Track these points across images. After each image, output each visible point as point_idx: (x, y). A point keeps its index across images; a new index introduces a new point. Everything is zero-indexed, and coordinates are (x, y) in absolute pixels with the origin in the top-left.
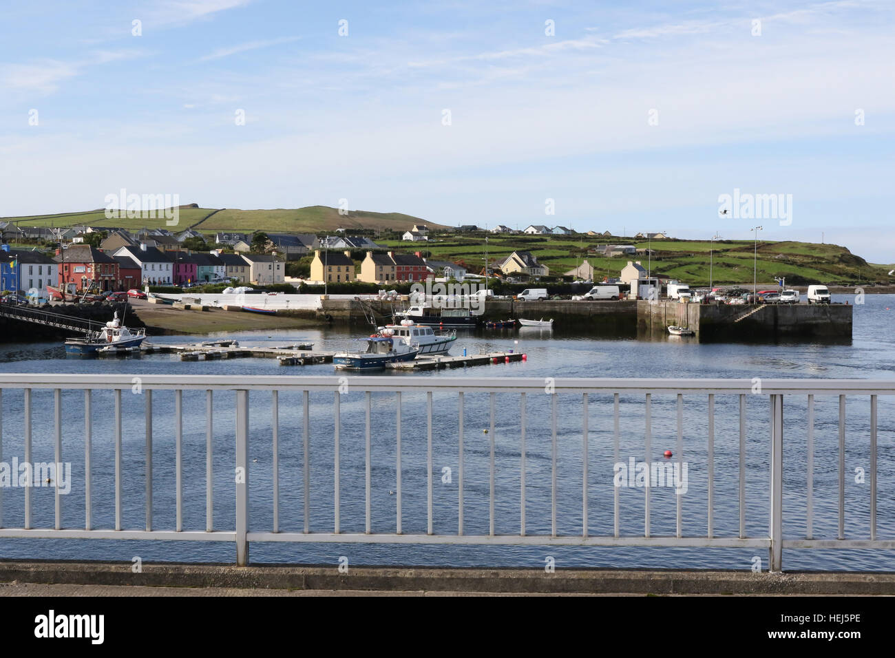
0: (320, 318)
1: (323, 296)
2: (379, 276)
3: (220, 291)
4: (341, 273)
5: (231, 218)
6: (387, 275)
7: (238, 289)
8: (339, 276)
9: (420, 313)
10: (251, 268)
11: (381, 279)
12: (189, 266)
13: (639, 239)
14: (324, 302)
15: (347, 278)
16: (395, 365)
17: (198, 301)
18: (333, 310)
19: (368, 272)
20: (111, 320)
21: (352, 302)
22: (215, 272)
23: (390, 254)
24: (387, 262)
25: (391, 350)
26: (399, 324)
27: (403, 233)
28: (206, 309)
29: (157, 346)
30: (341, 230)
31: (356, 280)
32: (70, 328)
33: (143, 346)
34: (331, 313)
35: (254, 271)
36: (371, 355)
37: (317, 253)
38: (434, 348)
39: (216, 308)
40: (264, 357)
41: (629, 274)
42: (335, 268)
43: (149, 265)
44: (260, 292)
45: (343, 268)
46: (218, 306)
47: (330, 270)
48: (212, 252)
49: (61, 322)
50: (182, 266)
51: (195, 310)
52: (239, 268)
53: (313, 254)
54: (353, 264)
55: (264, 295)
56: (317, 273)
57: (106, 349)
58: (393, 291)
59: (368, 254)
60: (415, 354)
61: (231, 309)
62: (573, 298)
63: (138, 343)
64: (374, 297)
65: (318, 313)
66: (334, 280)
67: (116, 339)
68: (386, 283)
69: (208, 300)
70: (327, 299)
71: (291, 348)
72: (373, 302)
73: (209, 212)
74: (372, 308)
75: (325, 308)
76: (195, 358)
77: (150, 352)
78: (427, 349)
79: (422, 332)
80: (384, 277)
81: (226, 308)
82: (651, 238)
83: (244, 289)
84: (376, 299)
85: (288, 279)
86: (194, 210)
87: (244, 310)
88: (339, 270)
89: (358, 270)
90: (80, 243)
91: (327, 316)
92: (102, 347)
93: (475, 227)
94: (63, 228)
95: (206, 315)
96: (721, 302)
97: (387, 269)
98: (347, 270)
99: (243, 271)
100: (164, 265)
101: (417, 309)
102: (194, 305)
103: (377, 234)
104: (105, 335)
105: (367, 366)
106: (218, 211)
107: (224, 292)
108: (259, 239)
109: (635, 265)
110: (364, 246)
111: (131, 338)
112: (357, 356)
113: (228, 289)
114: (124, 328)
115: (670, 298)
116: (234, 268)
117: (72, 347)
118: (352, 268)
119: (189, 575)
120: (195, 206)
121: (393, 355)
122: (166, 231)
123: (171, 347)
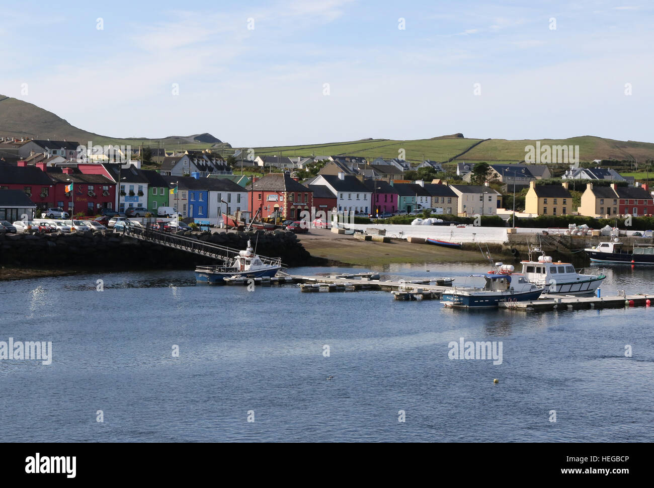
1: (509, 230)
2: (600, 210)
3: (409, 223)
4: (555, 207)
5: (495, 149)
6: (609, 209)
7: (426, 220)
8: (555, 209)
9: (610, 250)
10: (460, 200)
11: (602, 213)
14: (510, 235)
15: (564, 211)
16: (507, 305)
17: (383, 232)
18: (520, 244)
19: (588, 204)
20: (245, 249)
21: (538, 236)
22: (419, 203)
23: (612, 186)
28: (387, 240)
29: (289, 277)
30: (597, 161)
31: (575, 213)
33: (277, 277)
34: (517, 247)
35: (462, 203)
36: (488, 293)
37: (531, 185)
39: (399, 240)
42: (550, 200)
43: (346, 194)
44: (448, 224)
45: (560, 200)
47: (545, 202)
48: (418, 183)
50: (381, 196)
51: (375, 242)
52: (446, 199)
54: (570, 197)
55: (452, 227)
56: (532, 206)
57: (233, 278)
59: (589, 186)
61: (415, 241)
63: (272, 273)
65: (504, 247)
66: (550, 213)
67: (247, 268)
69: (394, 231)
70: (514, 232)
71: (427, 283)
72: (562, 237)
73: (474, 142)
74: (561, 243)
75: (511, 242)
76: (316, 290)
77: (282, 282)
79: (562, 270)
80: (606, 210)
81: (410, 240)
83: (433, 220)
84: (566, 234)
86: (460, 140)
87: (428, 243)
88: (555, 203)
89: (578, 202)
92: (231, 276)
97: (609, 203)
98: (564, 203)
99: (450, 202)
101: (607, 246)
102: (376, 236)
106: (483, 141)
107: (413, 223)
110: (607, 178)
111: (264, 267)
113: (416, 220)
114: (256, 257)
116: (440, 198)
117: (200, 275)
118: (569, 201)
120: (460, 136)
123: (304, 278)
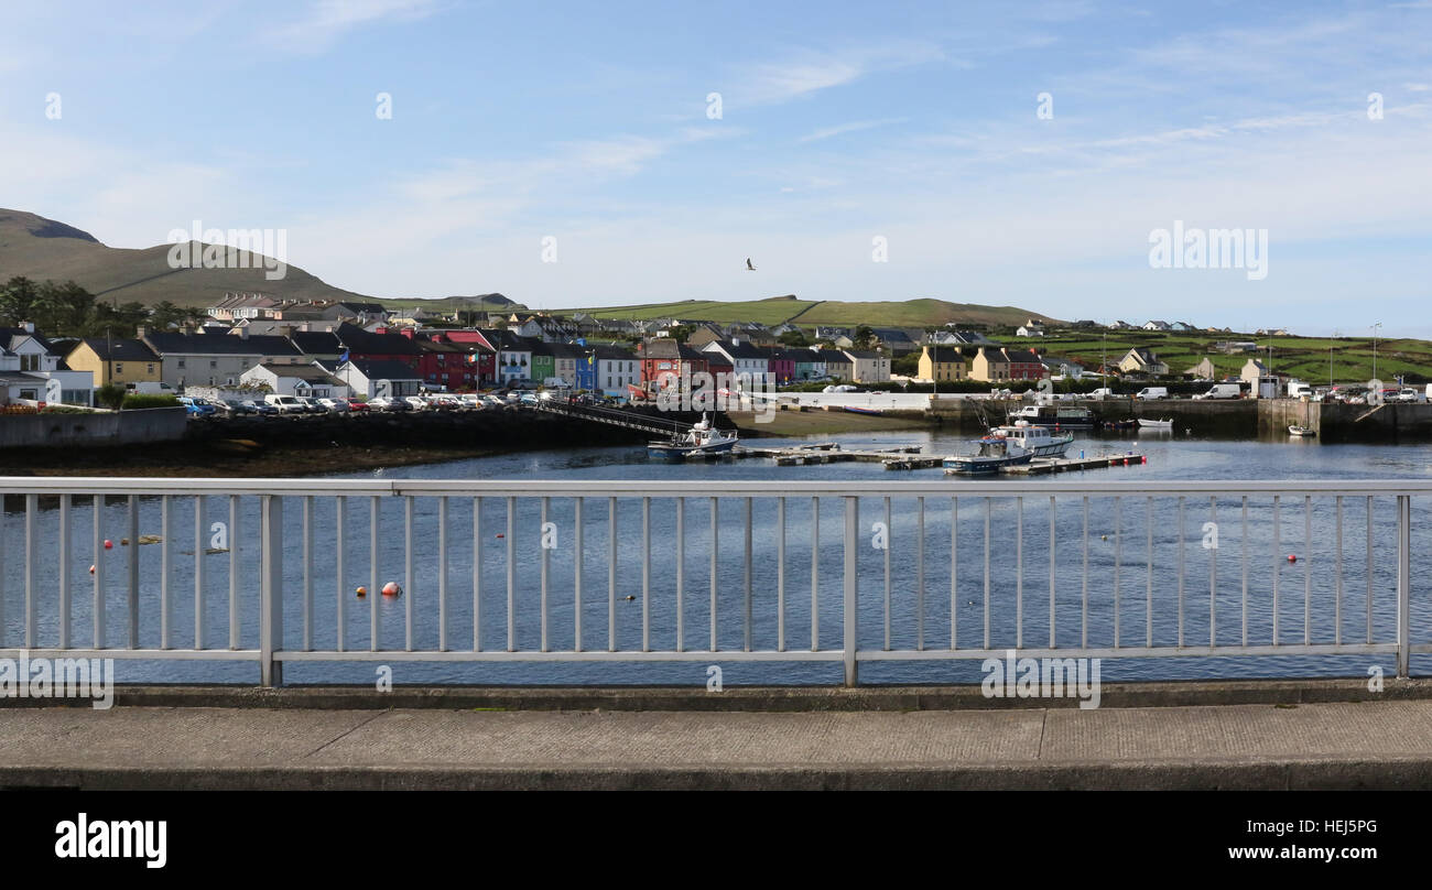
0: (930, 419)
1: (931, 396)
2: (992, 374)
3: (820, 390)
4: (951, 371)
5: (831, 311)
6: (1001, 373)
7: (839, 387)
8: (949, 375)
9: (1035, 413)
10: (854, 365)
11: (994, 377)
12: (786, 362)
13: (1260, 336)
14: (932, 401)
15: (958, 376)
16: (1008, 469)
17: (796, 401)
18: (943, 410)
19: (980, 369)
20: (700, 422)
21: (963, 402)
22: (815, 369)
23: (1003, 350)
24: (1000, 359)
25: (1004, 453)
26: (1014, 425)
27: (1018, 328)
28: (804, 409)
29: (750, 450)
30: (950, 324)
31: (967, 378)
32: (654, 430)
33: (735, 450)
34: (941, 413)
35: (857, 368)
36: (984, 458)
37: (925, 349)
38: (1050, 451)
39: (815, 408)
40: (868, 461)
41: (1250, 372)
42: (944, 365)
43: (742, 362)
44: (864, 391)
45: (954, 365)
46: (818, 406)
47: (939, 367)
48: (811, 348)
49: (644, 423)
50: (779, 363)
51: (792, 410)
52: (842, 365)
53: (921, 350)
54: (963, 361)
55: (868, 394)
56: (926, 371)
57: (693, 452)
58: (1007, 390)
59: (980, 350)
60: (1030, 457)
61: (832, 409)
62: (1194, 397)
63: (729, 446)
64: (987, 396)
65: (927, 414)
66: (944, 378)
67: (705, 442)
68: (999, 381)
69: (807, 399)
70: (936, 398)
71: (897, 451)
72: (986, 401)
73: (809, 304)
74: (986, 408)
75: (934, 408)
76: (792, 463)
77: (743, 456)
78: (1042, 452)
79: (1038, 434)
80: (997, 375)
81: (826, 409)
82: (1272, 335)
83: (846, 387)
84: (988, 398)
85: (894, 377)
86: (792, 302)
87: (846, 411)
88: (949, 367)
89: (970, 368)
90: (665, 337)
91: (936, 417)
92: (690, 451)
93: (1092, 323)
94: (646, 321)
95: (805, 416)
96: (1341, 401)
97: (1000, 367)
98: (958, 367)
99: (845, 368)
100: (758, 362)
101: (1032, 409)
102: (791, 405)
103: (989, 329)
104: (692, 437)
105: (981, 469)
106: (817, 303)
107: (825, 390)
108: (863, 334)
109: (1255, 363)
110: (975, 342)
111: (722, 441)
112: (968, 460)
113: (829, 387)
114: (714, 430)
115: (1291, 396)
116: (836, 365)
117: (655, 451)
118: (963, 365)
119: (792, 699)
120: (793, 297)
121: (1006, 458)
122: (761, 325)
123: (766, 450)
